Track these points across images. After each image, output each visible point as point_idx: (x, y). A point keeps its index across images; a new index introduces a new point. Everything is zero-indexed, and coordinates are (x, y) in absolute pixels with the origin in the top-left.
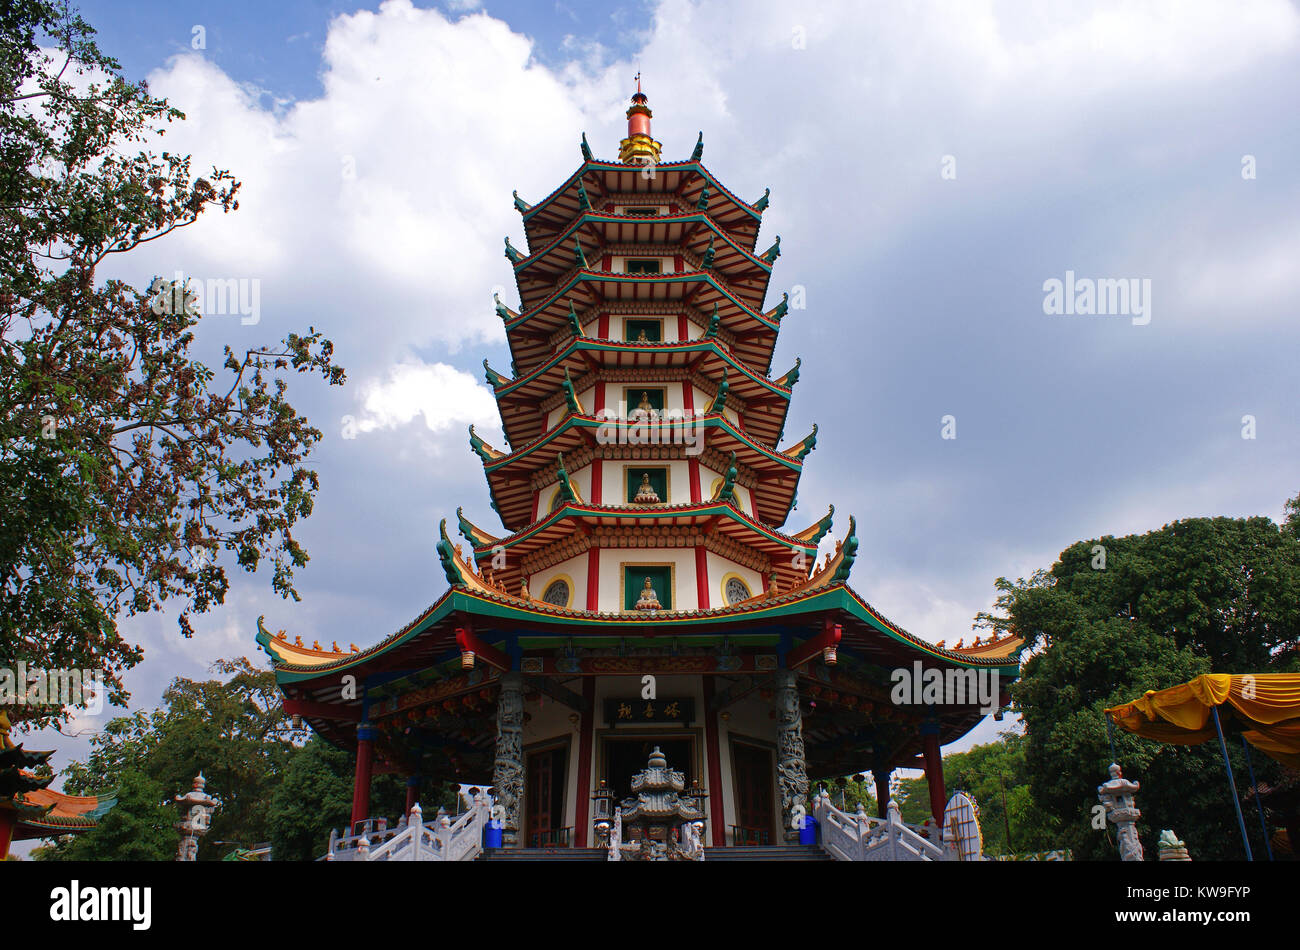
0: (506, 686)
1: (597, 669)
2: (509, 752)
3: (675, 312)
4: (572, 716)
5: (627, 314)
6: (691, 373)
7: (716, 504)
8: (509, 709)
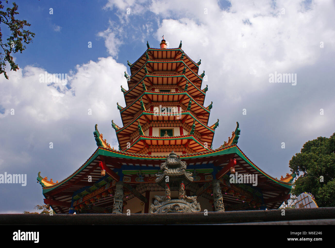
0: (117, 186)
1: (150, 181)
2: (118, 209)
3: (174, 88)
4: (141, 203)
5: (160, 88)
6: (180, 103)
7: (189, 136)
8: (118, 194)
